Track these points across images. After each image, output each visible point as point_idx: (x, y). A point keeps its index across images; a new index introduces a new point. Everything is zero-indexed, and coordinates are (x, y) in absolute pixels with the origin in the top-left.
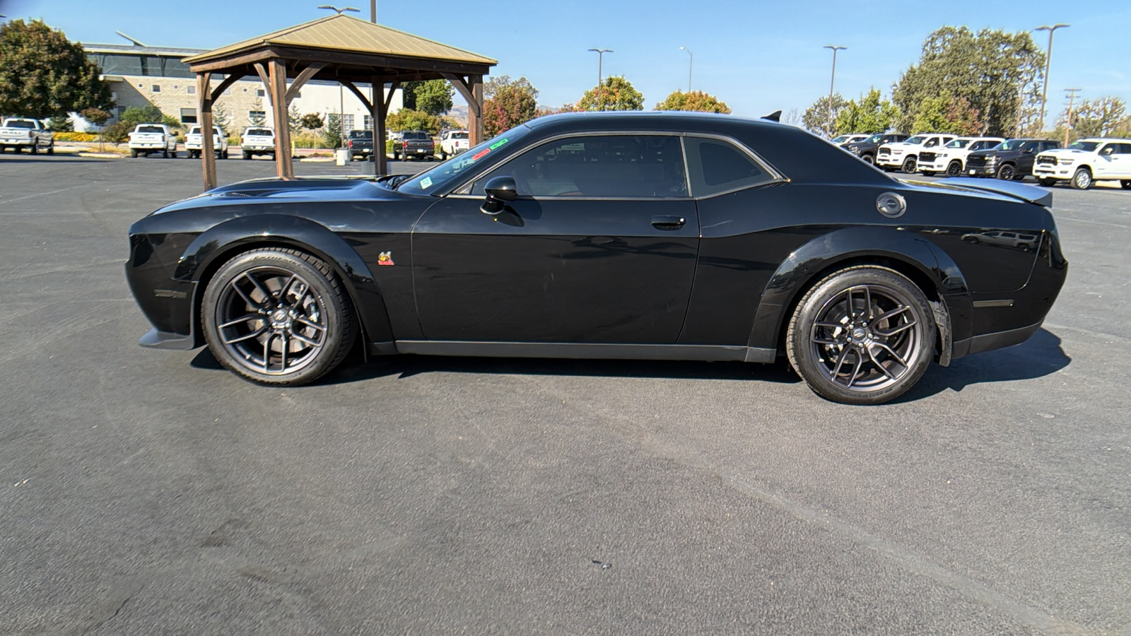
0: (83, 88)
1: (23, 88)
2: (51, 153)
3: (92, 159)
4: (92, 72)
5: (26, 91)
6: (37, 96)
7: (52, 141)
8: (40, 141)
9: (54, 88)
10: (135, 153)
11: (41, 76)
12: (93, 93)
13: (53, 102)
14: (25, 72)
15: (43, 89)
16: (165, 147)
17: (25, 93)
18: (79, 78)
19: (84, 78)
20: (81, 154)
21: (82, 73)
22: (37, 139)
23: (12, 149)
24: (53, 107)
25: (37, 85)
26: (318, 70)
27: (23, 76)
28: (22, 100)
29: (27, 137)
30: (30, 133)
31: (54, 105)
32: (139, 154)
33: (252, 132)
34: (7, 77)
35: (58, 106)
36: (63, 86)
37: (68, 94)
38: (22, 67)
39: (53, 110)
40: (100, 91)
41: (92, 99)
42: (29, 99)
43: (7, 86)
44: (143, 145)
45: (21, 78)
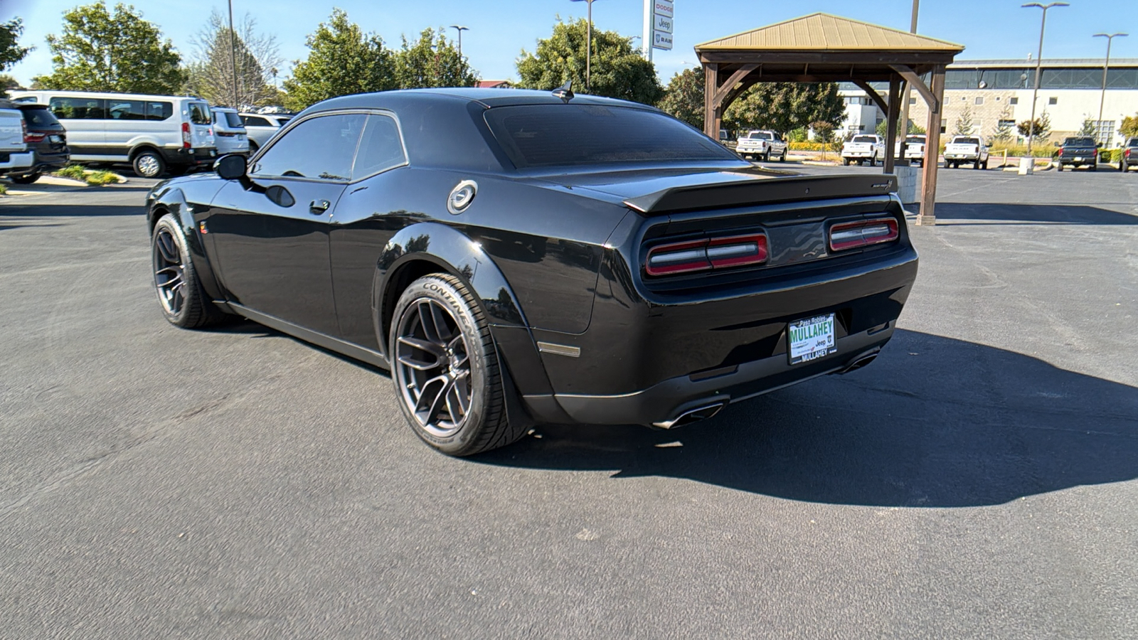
0: (820, 103)
1: (771, 105)
2: (782, 160)
3: (808, 166)
4: (829, 88)
5: (773, 108)
6: (781, 111)
7: (785, 149)
8: (772, 150)
9: (795, 104)
10: (846, 161)
11: (787, 94)
12: (826, 107)
13: (792, 116)
14: (775, 90)
15: (786, 105)
16: (873, 156)
17: (772, 109)
18: (817, 94)
19: (821, 94)
20: (803, 162)
21: (821, 89)
22: (770, 148)
23: (750, 157)
24: (792, 121)
25: (782, 102)
26: (749, 72)
27: (773, 94)
28: (770, 115)
29: (761, 147)
30: (764, 143)
31: (793, 118)
32: (851, 162)
33: (958, 141)
34: (761, 96)
35: (796, 120)
36: (802, 102)
37: (805, 108)
38: (774, 87)
39: (792, 123)
40: (834, 105)
41: (825, 113)
42: (775, 114)
43: (760, 104)
44: (853, 154)
45: (771, 96)
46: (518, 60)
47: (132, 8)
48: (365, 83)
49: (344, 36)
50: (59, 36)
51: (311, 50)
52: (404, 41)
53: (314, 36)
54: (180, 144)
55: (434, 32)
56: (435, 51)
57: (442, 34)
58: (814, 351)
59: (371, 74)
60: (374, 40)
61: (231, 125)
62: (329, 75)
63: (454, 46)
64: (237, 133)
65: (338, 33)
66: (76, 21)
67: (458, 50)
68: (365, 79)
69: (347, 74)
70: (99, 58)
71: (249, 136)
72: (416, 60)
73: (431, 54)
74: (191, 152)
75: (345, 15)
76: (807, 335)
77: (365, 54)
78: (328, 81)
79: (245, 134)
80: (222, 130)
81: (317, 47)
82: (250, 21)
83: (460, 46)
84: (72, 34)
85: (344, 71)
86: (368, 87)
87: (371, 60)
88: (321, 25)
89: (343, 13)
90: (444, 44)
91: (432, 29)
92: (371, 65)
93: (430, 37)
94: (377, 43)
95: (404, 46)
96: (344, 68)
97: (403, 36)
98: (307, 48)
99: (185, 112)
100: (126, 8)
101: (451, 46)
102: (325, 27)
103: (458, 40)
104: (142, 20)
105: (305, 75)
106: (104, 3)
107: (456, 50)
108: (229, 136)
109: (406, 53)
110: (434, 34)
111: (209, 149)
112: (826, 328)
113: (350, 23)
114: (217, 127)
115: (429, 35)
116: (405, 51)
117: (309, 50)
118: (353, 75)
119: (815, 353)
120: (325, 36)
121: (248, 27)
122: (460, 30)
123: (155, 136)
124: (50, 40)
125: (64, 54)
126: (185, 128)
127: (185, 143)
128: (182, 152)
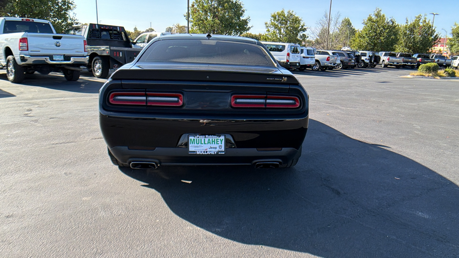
46: (452, 27)
47: (293, 12)
48: (383, 38)
49: (378, 19)
50: (269, 22)
51: (364, 25)
52: (407, 20)
53: (366, 19)
54: (285, 61)
55: (422, 16)
56: (421, 24)
57: (425, 17)
59: (387, 34)
60: (391, 20)
61: (308, 54)
62: (369, 35)
63: (430, 22)
64: (310, 57)
65: (376, 18)
66: (274, 17)
67: (432, 24)
68: (383, 37)
69: (376, 35)
70: (280, 30)
71: (316, 58)
72: (411, 28)
73: (419, 25)
74: (289, 63)
75: (381, 11)
77: (385, 26)
78: (368, 38)
79: (314, 57)
80: (305, 56)
81: (366, 24)
82: (339, 15)
83: (433, 22)
84: (273, 21)
85: (375, 34)
86: (384, 40)
87: (387, 29)
88: (370, 15)
89: (380, 10)
90: (425, 21)
91: (422, 15)
92: (387, 31)
93: (420, 18)
94: (392, 22)
95: (407, 23)
96: (375, 32)
97: (407, 19)
98: (363, 24)
99: (289, 49)
100: (291, 12)
101: (429, 22)
102: (371, 16)
103: (433, 19)
104: (296, 16)
105: (359, 35)
106: (284, 10)
107: (431, 24)
108: (307, 58)
109: (407, 26)
110: (422, 17)
111: (296, 63)
113: (382, 13)
114: (303, 55)
115: (419, 17)
116: (407, 25)
117: (363, 26)
118: (379, 35)
120: (370, 20)
121: (338, 17)
122: (434, 15)
123: (278, 57)
124: (266, 24)
125: (269, 29)
126: (288, 55)
127: (287, 60)
128: (286, 63)
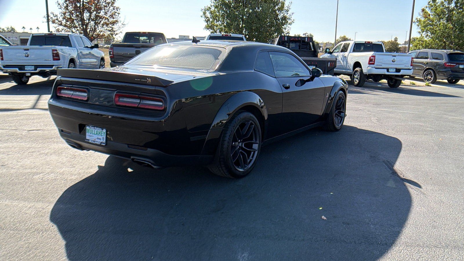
58: (95, 140)
76: (93, 133)
112: (102, 134)
119: (95, 141)
